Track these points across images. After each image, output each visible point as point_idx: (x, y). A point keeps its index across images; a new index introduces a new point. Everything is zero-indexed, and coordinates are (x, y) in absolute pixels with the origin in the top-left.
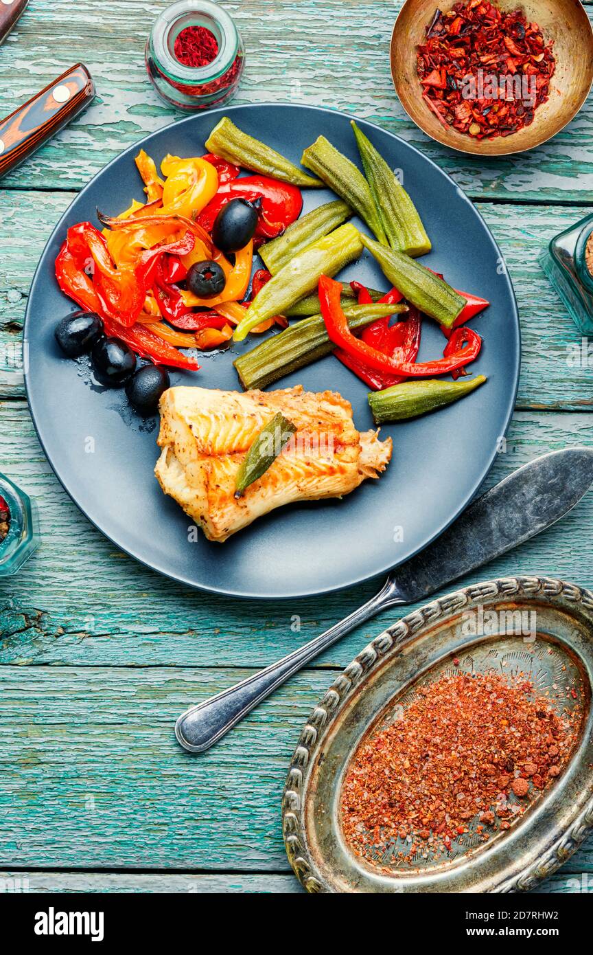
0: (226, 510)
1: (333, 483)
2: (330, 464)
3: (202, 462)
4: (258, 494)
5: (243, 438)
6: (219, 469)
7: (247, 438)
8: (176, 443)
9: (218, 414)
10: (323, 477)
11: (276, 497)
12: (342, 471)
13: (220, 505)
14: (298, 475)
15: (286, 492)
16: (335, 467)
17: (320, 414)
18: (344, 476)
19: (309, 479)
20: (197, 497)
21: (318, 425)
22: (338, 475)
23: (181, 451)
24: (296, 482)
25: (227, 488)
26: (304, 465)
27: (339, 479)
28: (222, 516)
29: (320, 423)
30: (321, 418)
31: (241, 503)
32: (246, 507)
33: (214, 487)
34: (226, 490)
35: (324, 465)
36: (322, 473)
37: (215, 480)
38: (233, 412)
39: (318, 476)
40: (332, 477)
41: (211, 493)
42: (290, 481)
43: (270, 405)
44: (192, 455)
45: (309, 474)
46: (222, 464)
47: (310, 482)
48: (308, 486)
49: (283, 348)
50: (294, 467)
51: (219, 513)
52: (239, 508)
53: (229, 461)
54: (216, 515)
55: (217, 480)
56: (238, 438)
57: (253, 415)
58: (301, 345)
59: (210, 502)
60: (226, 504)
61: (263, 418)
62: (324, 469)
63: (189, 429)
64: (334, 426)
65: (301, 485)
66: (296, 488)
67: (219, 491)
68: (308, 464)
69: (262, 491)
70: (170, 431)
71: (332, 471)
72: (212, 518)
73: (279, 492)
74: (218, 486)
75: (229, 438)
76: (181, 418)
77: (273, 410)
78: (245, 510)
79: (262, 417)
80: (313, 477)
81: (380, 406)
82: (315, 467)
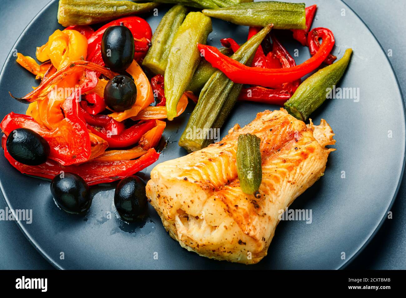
0: (254, 223)
1: (311, 164)
2: (299, 151)
3: (213, 197)
4: (267, 201)
5: (226, 169)
6: (228, 194)
7: (229, 169)
8: (182, 203)
9: (198, 164)
10: (302, 164)
11: (280, 198)
12: (312, 150)
13: (247, 221)
14: (284, 174)
15: (284, 191)
16: (305, 151)
17: (267, 124)
18: (315, 153)
19: (293, 171)
20: (226, 228)
21: (271, 133)
22: (310, 156)
23: (190, 204)
24: (286, 180)
25: (244, 205)
26: (282, 164)
27: (313, 158)
28: (255, 229)
29: (271, 130)
30: (270, 126)
31: (261, 213)
32: (265, 214)
33: (235, 208)
34: (244, 207)
35: (296, 155)
36: (299, 161)
37: (231, 204)
38: (207, 158)
39: (298, 165)
40: (308, 160)
41: (235, 215)
42: (281, 181)
43: (228, 142)
44: (201, 199)
45: (290, 168)
46: (227, 191)
47: (295, 173)
48: (296, 177)
49: (207, 109)
50: (276, 169)
51: (250, 227)
52: (261, 218)
53: (230, 188)
54: (250, 230)
55: (233, 202)
56: (223, 171)
57: (221, 153)
58: (217, 99)
59: (239, 223)
60: (251, 218)
61: (231, 152)
62: (297, 157)
63: (185, 182)
64: (283, 125)
65: (291, 179)
66: (289, 184)
67: (240, 210)
68: (285, 161)
69: (267, 198)
70: (171, 199)
71: (304, 156)
72: (248, 234)
73: (279, 192)
74: (236, 206)
75: (218, 174)
76: (174, 181)
77: (232, 143)
78: (266, 217)
79: (228, 151)
80: (295, 168)
81: (299, 104)
82: (291, 161)
